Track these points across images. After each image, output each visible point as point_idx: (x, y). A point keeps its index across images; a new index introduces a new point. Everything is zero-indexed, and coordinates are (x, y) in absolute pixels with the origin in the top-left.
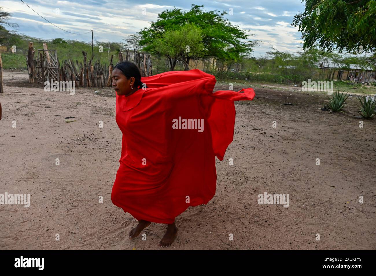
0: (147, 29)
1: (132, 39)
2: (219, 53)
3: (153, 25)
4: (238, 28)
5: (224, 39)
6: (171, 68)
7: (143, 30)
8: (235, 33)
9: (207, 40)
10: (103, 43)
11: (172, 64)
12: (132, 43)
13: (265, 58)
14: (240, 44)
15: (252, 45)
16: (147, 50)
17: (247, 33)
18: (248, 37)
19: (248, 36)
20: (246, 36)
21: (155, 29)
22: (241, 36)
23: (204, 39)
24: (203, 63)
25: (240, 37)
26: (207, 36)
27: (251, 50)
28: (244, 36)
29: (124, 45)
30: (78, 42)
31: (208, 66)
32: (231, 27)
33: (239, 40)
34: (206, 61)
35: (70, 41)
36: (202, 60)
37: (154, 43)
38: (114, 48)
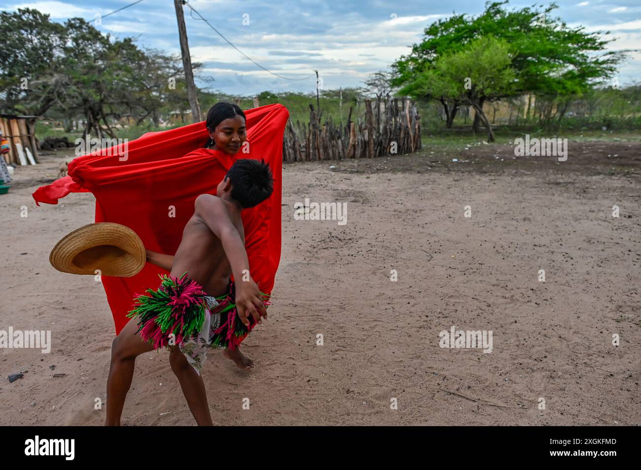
0: (404, 57)
1: (377, 80)
2: (543, 83)
3: (415, 49)
4: (582, 31)
5: (553, 55)
6: (447, 121)
7: (398, 60)
8: (578, 42)
9: (519, 62)
10: (330, 91)
11: (450, 114)
12: (377, 86)
14: (588, 61)
15: (613, 61)
16: (405, 93)
17: (602, 38)
18: (605, 46)
19: (605, 43)
20: (601, 44)
21: (419, 55)
22: (589, 45)
23: (514, 60)
24: (509, 106)
25: (586, 48)
26: (519, 56)
27: (611, 70)
28: (596, 44)
29: (364, 91)
30: (292, 94)
31: (521, 110)
32: (567, 31)
33: (585, 54)
34: (514, 101)
35: (281, 94)
36: (507, 101)
37: (417, 80)
38: (349, 97)
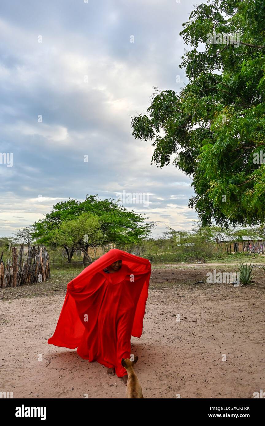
0: (41, 221)
1: (24, 233)
2: (118, 238)
3: (48, 217)
4: (133, 213)
5: (121, 224)
6: (68, 259)
7: (37, 222)
8: (132, 218)
9: (105, 226)
11: (70, 254)
12: (23, 237)
13: (163, 238)
14: (138, 227)
15: (149, 227)
16: (41, 242)
17: (143, 216)
18: (144, 220)
19: (144, 219)
20: (142, 219)
21: (50, 220)
22: (137, 220)
23: (102, 226)
24: (102, 250)
26: (105, 223)
27: (148, 231)
28: (140, 219)
29: (14, 240)
32: (127, 212)
33: (136, 224)
34: (105, 247)
36: (101, 247)
37: (49, 234)
38: (3, 243)
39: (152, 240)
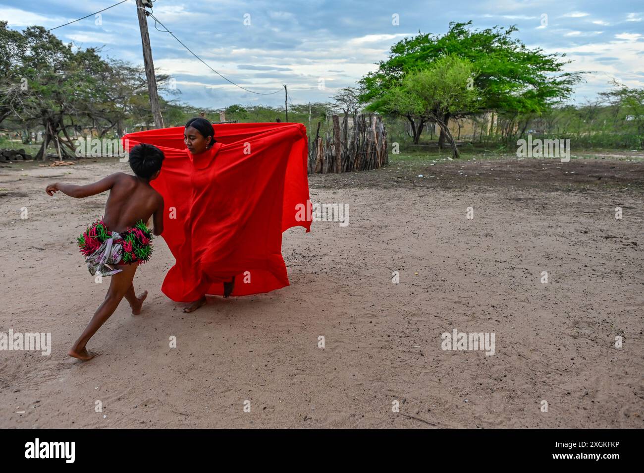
0: (372, 74)
1: (345, 95)
2: (505, 102)
3: (383, 66)
4: (540, 52)
5: (513, 75)
6: (414, 137)
7: (366, 76)
8: (536, 63)
10: (300, 106)
11: (416, 130)
12: (345, 102)
13: (595, 104)
14: (546, 81)
15: (569, 82)
16: (372, 109)
17: (559, 60)
18: (561, 68)
19: (562, 64)
20: (558, 65)
21: (386, 73)
22: (547, 66)
23: (477, 79)
24: (473, 124)
25: (544, 69)
26: (482, 74)
27: (568, 90)
28: (553, 65)
29: (333, 107)
30: (262, 108)
31: (484, 128)
32: (527, 52)
33: (544, 75)
34: (478, 119)
35: (250, 108)
36: (471, 118)
37: (384, 97)
38: (318, 111)
39: (570, 109)
